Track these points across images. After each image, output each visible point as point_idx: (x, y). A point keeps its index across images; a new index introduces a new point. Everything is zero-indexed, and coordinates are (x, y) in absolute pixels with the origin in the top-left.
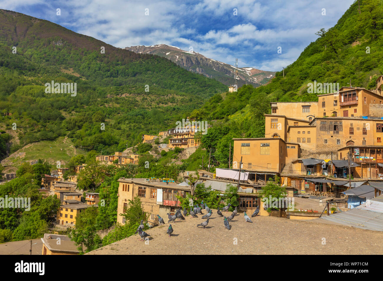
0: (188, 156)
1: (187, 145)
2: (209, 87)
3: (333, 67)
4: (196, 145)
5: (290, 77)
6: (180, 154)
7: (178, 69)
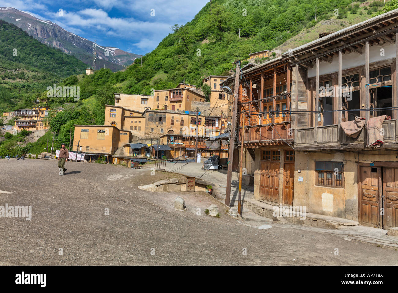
0: (36, 139)
1: (36, 128)
2: (67, 65)
3: (183, 62)
4: (45, 128)
5: (145, 66)
6: (27, 137)
7: (31, 40)
